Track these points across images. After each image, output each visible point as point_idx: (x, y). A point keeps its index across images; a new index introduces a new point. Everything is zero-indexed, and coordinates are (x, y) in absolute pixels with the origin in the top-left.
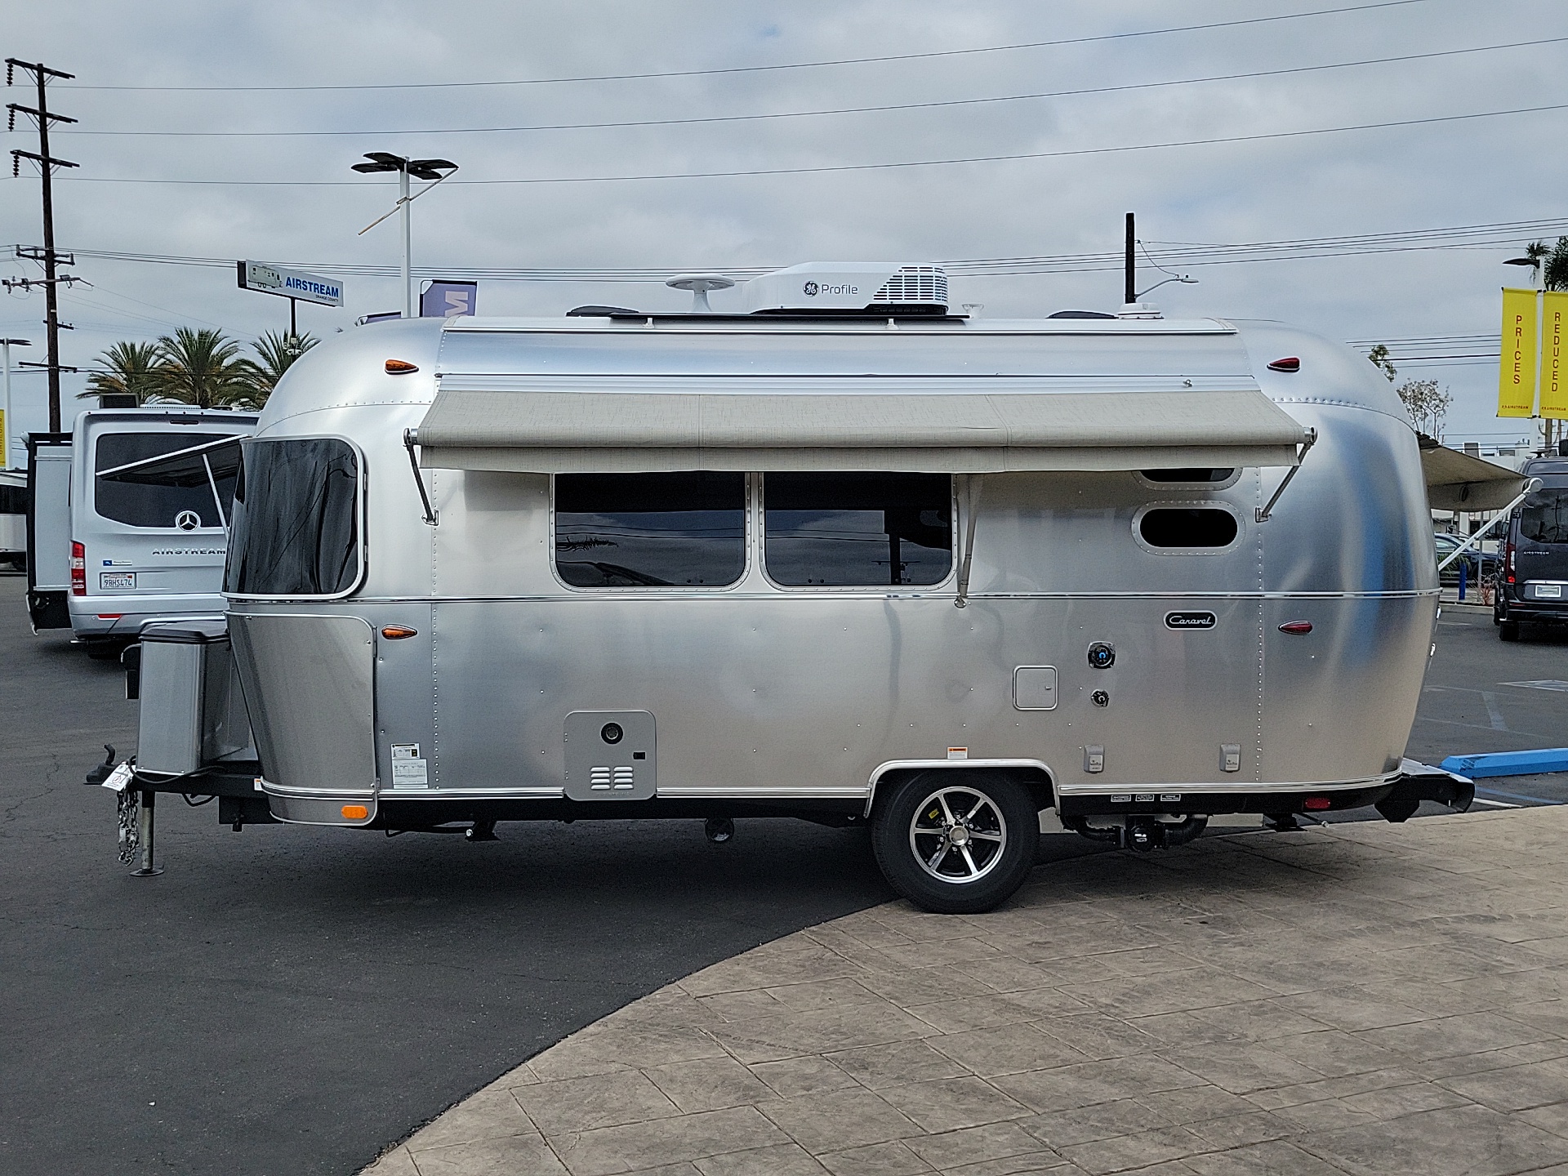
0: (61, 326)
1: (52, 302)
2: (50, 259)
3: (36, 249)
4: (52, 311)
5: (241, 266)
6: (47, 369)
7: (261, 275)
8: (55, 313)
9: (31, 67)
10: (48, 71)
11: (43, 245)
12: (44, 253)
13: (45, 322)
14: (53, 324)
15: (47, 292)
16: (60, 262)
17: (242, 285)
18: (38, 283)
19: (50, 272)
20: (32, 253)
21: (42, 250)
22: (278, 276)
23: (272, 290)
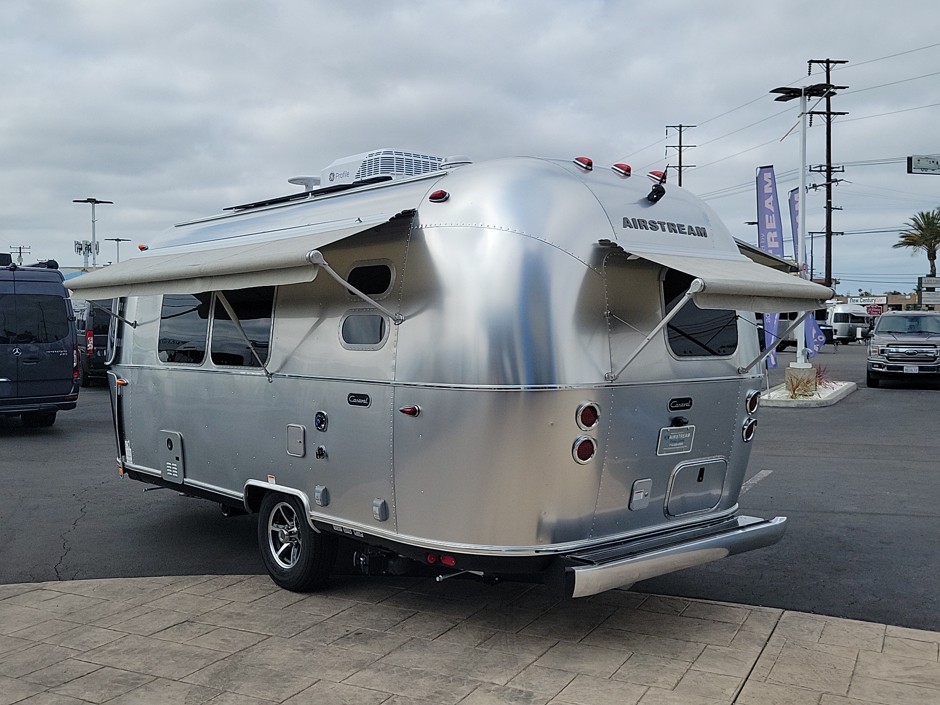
0: (834, 209)
1: (829, 196)
2: (829, 170)
3: (821, 166)
4: (829, 200)
5: (910, 160)
6: (825, 234)
7: (924, 163)
8: (831, 202)
9: (822, 62)
10: (832, 62)
11: (825, 163)
12: (825, 168)
13: (825, 207)
14: (829, 208)
15: (827, 190)
16: (835, 171)
17: (910, 171)
18: (822, 185)
19: (829, 178)
20: (818, 169)
21: (824, 166)
22: (937, 162)
23: (933, 172)
